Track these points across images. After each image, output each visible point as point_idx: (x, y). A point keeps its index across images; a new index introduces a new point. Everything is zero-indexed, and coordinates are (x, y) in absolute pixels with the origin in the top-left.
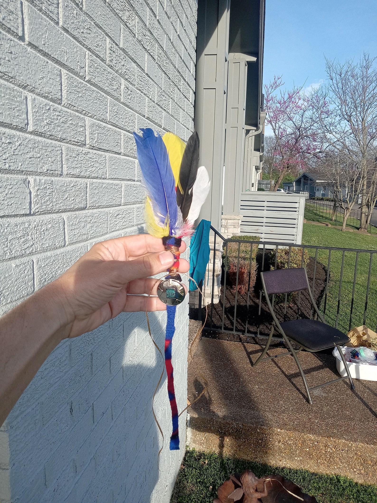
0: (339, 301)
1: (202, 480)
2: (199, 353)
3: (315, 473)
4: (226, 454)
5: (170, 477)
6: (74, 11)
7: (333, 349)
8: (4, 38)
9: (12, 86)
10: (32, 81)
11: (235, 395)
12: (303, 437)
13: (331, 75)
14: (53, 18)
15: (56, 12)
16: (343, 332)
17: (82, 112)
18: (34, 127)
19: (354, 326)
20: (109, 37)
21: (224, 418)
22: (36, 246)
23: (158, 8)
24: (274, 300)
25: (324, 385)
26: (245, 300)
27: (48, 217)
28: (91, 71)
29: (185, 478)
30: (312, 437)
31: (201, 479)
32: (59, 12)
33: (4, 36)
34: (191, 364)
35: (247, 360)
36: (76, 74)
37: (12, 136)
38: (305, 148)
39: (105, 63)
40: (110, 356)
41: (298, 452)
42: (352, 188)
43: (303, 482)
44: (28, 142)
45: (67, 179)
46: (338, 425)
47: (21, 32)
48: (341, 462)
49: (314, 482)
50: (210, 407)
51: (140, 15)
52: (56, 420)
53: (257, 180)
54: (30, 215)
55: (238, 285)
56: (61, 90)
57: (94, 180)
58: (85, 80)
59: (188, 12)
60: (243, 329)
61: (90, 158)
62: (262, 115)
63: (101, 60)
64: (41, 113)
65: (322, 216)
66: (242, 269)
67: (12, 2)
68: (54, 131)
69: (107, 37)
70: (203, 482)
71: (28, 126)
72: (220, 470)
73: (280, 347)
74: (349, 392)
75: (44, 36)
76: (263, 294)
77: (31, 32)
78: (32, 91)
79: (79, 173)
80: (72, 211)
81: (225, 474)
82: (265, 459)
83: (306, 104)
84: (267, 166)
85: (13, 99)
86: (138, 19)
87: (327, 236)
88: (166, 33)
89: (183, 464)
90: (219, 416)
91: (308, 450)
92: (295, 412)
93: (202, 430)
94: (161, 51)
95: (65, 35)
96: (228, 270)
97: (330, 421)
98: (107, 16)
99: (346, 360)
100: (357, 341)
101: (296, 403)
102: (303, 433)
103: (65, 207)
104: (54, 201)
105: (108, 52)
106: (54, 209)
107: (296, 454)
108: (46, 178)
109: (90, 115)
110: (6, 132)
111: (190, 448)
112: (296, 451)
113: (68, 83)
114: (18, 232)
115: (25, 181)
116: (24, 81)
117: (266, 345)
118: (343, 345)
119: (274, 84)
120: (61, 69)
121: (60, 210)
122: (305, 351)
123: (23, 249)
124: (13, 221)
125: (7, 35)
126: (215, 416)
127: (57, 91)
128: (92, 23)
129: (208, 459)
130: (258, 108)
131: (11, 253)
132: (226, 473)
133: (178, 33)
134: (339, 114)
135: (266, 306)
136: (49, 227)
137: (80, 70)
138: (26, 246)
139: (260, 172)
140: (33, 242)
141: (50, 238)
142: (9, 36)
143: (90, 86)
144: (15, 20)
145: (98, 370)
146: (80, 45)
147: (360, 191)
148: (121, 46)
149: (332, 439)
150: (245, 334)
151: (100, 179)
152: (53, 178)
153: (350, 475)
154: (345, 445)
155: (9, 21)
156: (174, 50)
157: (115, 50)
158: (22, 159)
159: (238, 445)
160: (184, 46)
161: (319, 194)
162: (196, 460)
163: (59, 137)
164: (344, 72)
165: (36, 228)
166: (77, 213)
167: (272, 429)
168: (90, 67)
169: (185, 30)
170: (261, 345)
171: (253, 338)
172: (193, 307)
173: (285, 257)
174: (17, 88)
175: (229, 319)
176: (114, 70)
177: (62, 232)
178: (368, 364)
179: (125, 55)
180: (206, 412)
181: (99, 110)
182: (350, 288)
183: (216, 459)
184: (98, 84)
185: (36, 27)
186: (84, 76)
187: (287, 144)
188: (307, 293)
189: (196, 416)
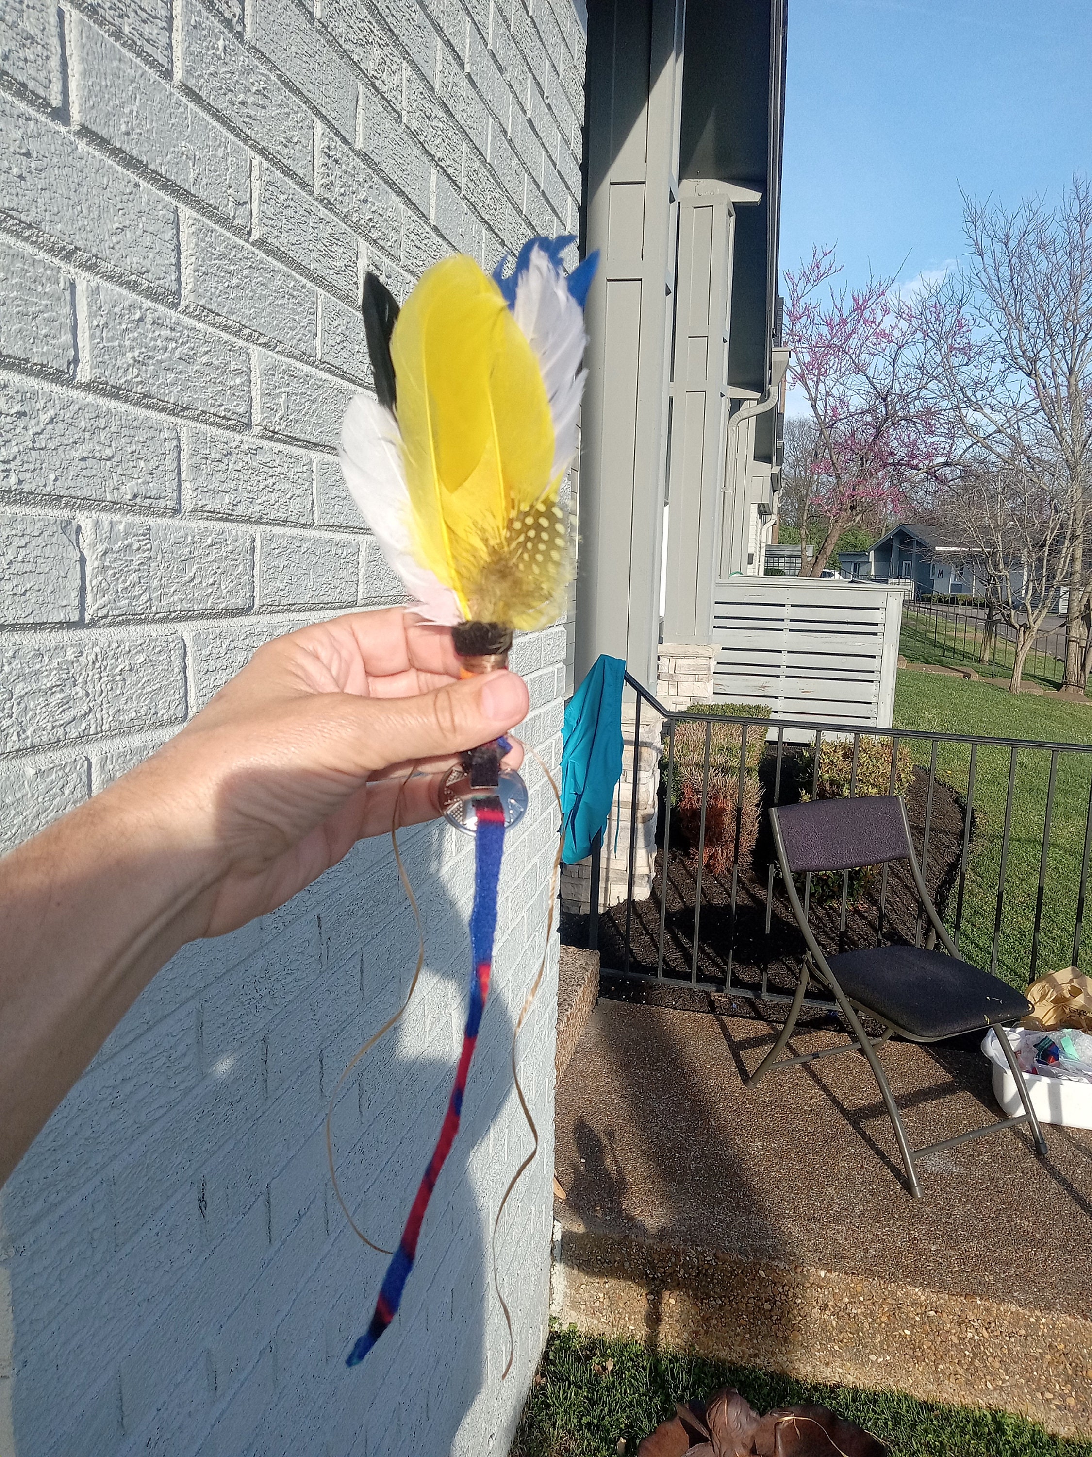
0: (1000, 896)
1: (595, 1421)
2: (591, 1045)
3: (930, 1401)
4: (667, 1343)
5: (502, 1410)
6: (219, 40)
7: (983, 1034)
8: (8, 112)
9: (30, 249)
10: (91, 239)
11: (696, 1168)
12: (893, 1293)
13: (980, 242)
14: (155, 60)
15: (163, 40)
16: (1014, 985)
17: (241, 330)
18: (94, 371)
19: (1044, 969)
20: (323, 118)
21: (662, 1234)
22: (98, 716)
23: (468, 41)
24: (809, 888)
25: (956, 1141)
26: (725, 890)
27: (135, 632)
28: (268, 213)
29: (547, 1414)
30: (920, 1293)
31: (593, 1417)
32: (174, 41)
33: (8, 106)
34: (566, 1076)
35: (730, 1066)
36: (224, 221)
37: (28, 395)
38: (901, 453)
39: (311, 193)
40: (323, 1047)
41: (878, 1338)
42: (1039, 568)
43: (893, 1429)
44: (77, 413)
45: (193, 525)
46: (997, 1261)
47: (60, 97)
48: (1006, 1370)
49: (926, 1431)
50: (619, 1204)
51: (416, 58)
52: (156, 1231)
53: (763, 545)
54: (80, 624)
55: (706, 845)
56: (178, 265)
57: (277, 530)
58: (251, 240)
59: (560, 55)
60: (720, 975)
61: (265, 465)
62: (777, 356)
63: (298, 183)
64: (116, 330)
65: (954, 650)
66: (716, 799)
67: (31, 10)
68: (154, 384)
69: (315, 119)
70: (597, 1427)
71: (76, 366)
72: (649, 1390)
73: (827, 1030)
74: (1031, 1162)
75: (127, 110)
76: (778, 874)
77: (90, 97)
78: (89, 267)
79: (231, 507)
80: (209, 617)
81: (663, 1403)
82: (782, 1358)
83: (903, 325)
84: (792, 504)
85: (33, 287)
86: (409, 69)
87: (968, 706)
88: (491, 112)
89: (541, 1372)
90: (646, 1231)
91: (908, 1332)
92: (871, 1221)
93: (596, 1270)
94: (477, 165)
95: (192, 110)
96: (677, 802)
97: (974, 1248)
98: (317, 57)
99: (1022, 1068)
100: (1055, 1011)
101: (873, 1193)
102: (894, 1282)
103: (186, 606)
104: (154, 586)
105: (319, 160)
106: (154, 609)
107: (874, 1346)
108: (130, 518)
109: (263, 340)
110: (11, 382)
111: (561, 1325)
112: (874, 1337)
113: (197, 245)
114: (46, 673)
115: (66, 527)
116: (66, 237)
117: (785, 1023)
118: (1013, 1024)
119: (813, 270)
120: (178, 205)
121: (173, 615)
122: (902, 1039)
123: (57, 723)
124: (29, 640)
125: (16, 102)
126: (634, 1230)
127: (164, 268)
128: (272, 78)
129: (613, 1357)
130: (765, 335)
131: (23, 736)
132: (667, 1399)
133: (529, 115)
134: (1002, 354)
135: (786, 908)
136: (139, 662)
137: (236, 209)
138: (67, 716)
139: (772, 522)
140: (91, 705)
141: (140, 695)
142: (23, 106)
143: (264, 256)
144: (40, 62)
145: (285, 1086)
146: (236, 140)
147: (1064, 578)
148: (359, 145)
149: (979, 1302)
150: (726, 991)
151: (294, 526)
152: (151, 521)
153: (1032, 1410)
154: (1017, 1319)
155: (21, 64)
156: (515, 162)
157: (339, 156)
158: (58, 463)
159: (703, 1317)
160: (547, 152)
161: (943, 587)
162: (578, 1359)
163: (172, 401)
164: (1015, 233)
165: (98, 665)
166: (224, 622)
167: (802, 1271)
168: (266, 202)
169: (549, 106)
170: (773, 1021)
171: (750, 1002)
172: (574, 910)
173: (845, 765)
174: (46, 256)
175: (679, 945)
176: (337, 214)
177: (179, 678)
178: (1085, 1080)
179: (370, 171)
180: (608, 1218)
181: (290, 328)
182: (1035, 858)
183: (637, 1356)
184: (290, 253)
185: (104, 83)
186: (248, 229)
187: (849, 442)
188: (908, 871)
189: (579, 1228)
